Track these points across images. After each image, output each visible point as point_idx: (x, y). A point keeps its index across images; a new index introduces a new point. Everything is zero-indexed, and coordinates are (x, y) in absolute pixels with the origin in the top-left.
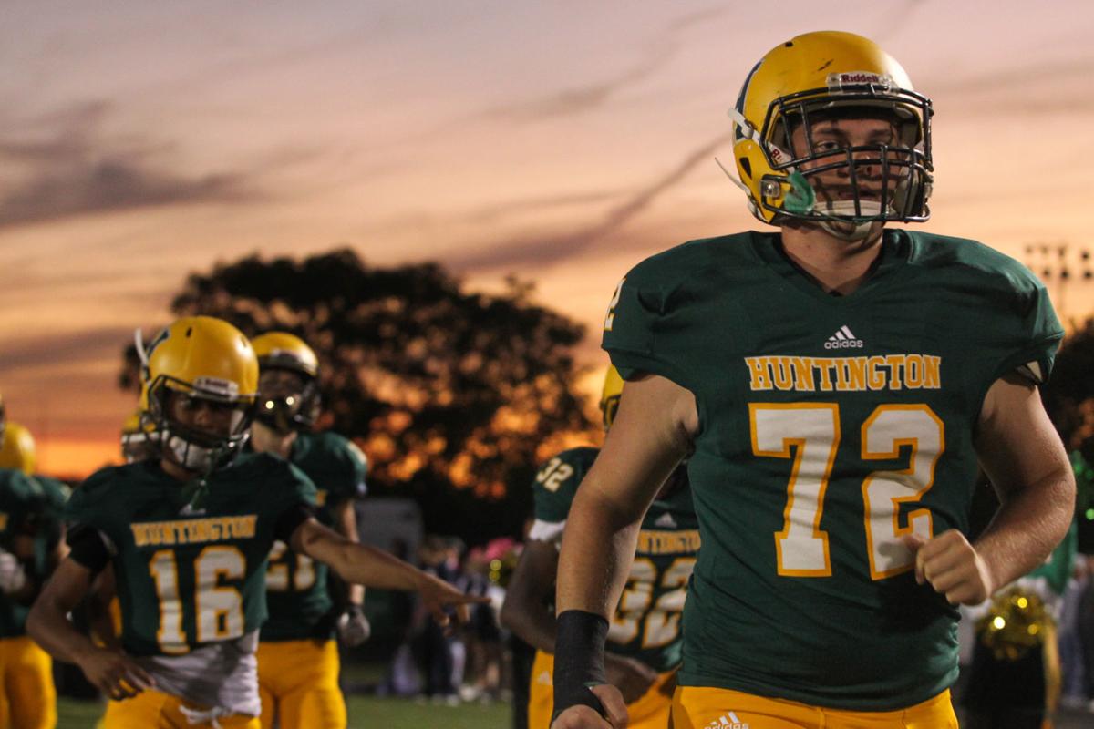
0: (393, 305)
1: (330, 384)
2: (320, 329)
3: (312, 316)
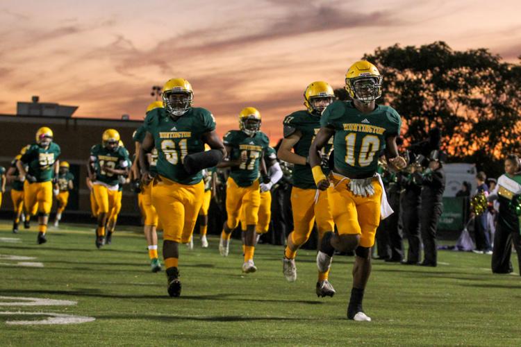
0: (464, 70)
1: (433, 108)
2: (427, 82)
3: (424, 76)
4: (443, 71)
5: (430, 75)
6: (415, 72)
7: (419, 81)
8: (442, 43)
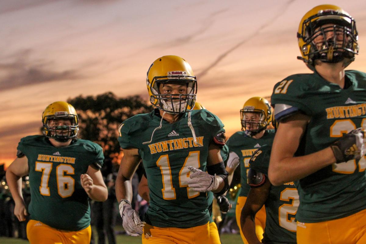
0: (126, 110)
1: (107, 136)
2: (103, 119)
3: (100, 115)
4: (112, 111)
5: (103, 114)
6: (94, 112)
7: (96, 119)
8: (110, 93)
